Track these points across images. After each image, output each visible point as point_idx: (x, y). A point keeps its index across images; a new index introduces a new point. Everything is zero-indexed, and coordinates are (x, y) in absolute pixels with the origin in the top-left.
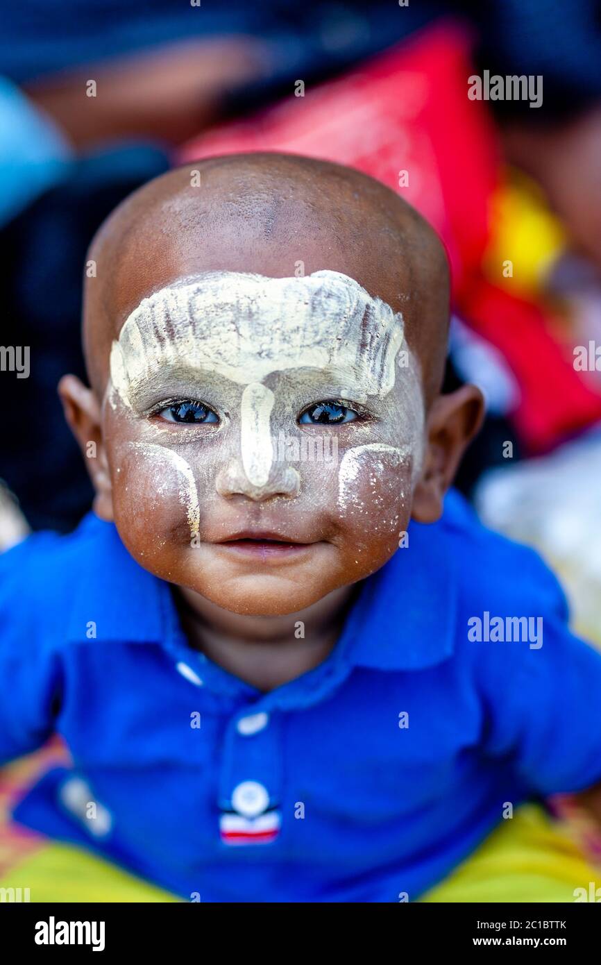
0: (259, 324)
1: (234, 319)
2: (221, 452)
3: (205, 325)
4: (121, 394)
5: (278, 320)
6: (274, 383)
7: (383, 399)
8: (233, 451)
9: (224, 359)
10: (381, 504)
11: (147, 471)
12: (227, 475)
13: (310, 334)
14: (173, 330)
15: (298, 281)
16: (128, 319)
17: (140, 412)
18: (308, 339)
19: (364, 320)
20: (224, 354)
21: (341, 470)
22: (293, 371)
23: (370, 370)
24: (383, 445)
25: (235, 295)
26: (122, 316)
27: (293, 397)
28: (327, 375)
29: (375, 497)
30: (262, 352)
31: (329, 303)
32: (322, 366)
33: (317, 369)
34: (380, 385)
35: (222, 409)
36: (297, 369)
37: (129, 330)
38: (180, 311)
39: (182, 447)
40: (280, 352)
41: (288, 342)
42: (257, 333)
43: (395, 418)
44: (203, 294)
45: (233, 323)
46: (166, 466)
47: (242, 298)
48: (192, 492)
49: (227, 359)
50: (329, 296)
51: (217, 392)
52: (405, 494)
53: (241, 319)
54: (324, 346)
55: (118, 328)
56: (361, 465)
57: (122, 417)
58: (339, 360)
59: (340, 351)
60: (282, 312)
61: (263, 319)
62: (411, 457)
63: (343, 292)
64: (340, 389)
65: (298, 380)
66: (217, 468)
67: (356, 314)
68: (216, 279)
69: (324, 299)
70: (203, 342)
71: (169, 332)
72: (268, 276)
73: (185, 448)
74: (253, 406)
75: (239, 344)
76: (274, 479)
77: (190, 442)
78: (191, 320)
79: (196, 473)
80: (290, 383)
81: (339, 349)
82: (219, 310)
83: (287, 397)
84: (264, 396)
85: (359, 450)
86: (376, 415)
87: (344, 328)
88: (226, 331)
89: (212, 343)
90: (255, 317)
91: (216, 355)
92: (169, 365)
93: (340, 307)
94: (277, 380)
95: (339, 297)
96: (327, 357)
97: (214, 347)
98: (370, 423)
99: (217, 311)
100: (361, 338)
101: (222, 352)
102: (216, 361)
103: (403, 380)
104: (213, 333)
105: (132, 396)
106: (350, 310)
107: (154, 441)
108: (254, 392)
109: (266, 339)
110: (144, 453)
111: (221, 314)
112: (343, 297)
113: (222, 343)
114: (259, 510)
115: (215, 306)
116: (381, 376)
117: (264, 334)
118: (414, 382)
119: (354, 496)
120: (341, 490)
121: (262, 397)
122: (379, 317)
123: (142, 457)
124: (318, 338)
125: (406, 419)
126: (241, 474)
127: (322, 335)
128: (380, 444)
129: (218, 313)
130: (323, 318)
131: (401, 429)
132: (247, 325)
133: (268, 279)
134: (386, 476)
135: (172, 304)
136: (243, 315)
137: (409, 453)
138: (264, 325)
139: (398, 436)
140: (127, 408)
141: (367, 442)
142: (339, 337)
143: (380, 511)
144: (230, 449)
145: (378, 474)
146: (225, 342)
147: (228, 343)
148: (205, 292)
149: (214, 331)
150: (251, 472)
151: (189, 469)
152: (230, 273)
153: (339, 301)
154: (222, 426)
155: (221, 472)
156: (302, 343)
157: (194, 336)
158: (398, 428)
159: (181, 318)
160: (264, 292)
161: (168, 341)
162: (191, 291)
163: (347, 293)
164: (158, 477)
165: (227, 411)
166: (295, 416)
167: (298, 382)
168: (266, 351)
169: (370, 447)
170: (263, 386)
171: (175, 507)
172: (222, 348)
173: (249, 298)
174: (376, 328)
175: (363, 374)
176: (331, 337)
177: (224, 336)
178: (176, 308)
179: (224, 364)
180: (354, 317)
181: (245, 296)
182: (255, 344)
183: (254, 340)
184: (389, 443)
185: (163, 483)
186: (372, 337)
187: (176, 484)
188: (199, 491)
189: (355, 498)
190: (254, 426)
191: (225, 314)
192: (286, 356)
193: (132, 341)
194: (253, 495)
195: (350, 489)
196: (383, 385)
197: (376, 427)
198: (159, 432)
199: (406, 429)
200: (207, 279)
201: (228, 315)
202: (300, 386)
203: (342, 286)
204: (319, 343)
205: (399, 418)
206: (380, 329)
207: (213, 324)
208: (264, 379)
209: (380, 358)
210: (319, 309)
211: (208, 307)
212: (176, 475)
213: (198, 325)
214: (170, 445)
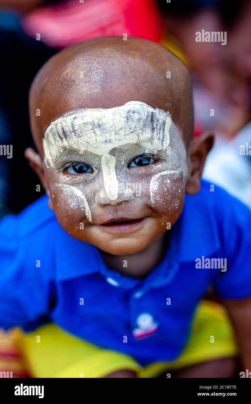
0: (104, 129)
1: (92, 128)
2: (95, 185)
3: (80, 132)
4: (50, 162)
5: (112, 126)
6: (114, 153)
7: (165, 151)
8: (101, 185)
9: (90, 145)
10: (170, 198)
11: (65, 198)
12: (100, 196)
13: (128, 130)
14: (66, 134)
15: (119, 109)
16: (47, 130)
17: (58, 169)
18: (127, 132)
19: (151, 119)
20: (90, 143)
21: (150, 187)
22: (122, 146)
23: (157, 139)
24: (168, 171)
25: (91, 118)
26: (44, 129)
27: (124, 157)
28: (138, 145)
29: (167, 196)
30: (107, 141)
31: (134, 115)
32: (135, 142)
33: (133, 144)
34: (162, 145)
35: (93, 166)
36: (124, 145)
37: (48, 134)
38: (68, 127)
39: (78, 185)
40: (115, 139)
41: (118, 134)
42: (103, 132)
43: (172, 158)
44: (77, 119)
45: (92, 129)
46: (73, 195)
47: (95, 119)
48: (86, 204)
49: (92, 145)
50: (134, 112)
51: (90, 159)
52: (181, 190)
53: (95, 128)
54: (135, 133)
55: (44, 133)
56: (159, 183)
57: (51, 172)
58: (142, 138)
59: (143, 134)
60: (113, 122)
61: (105, 126)
62: (182, 173)
63: (140, 109)
64: (144, 150)
65: (125, 150)
66: (95, 192)
67: (147, 117)
68: (82, 112)
69: (131, 114)
70: (80, 139)
71: (64, 135)
72: (105, 108)
73: (79, 186)
74: (107, 164)
75: (96, 138)
76: (120, 196)
77: (81, 182)
78: (73, 130)
79: (86, 196)
80: (122, 151)
81: (142, 133)
82: (85, 125)
83: (121, 158)
84: (111, 159)
85: (158, 176)
86: (163, 158)
87: (143, 124)
88: (90, 133)
89: (84, 139)
90: (102, 126)
91: (87, 144)
92: (67, 149)
93: (139, 116)
94: (116, 151)
95: (138, 112)
96: (137, 137)
97: (85, 140)
98: (161, 163)
99: (84, 126)
100: (151, 126)
101: (89, 142)
102: (87, 146)
103: (173, 140)
104: (83, 134)
105: (54, 163)
106: (144, 116)
107: (66, 183)
108: (106, 158)
109: (108, 135)
110: (63, 189)
111: (86, 127)
112: (140, 112)
113: (88, 138)
114: (117, 209)
115: (83, 124)
116: (163, 140)
117: (107, 133)
118: (178, 139)
119: (157, 197)
120: (151, 196)
121: (110, 159)
122: (159, 116)
123: (62, 191)
124: (132, 130)
125: (177, 157)
126: (105, 196)
127: (133, 129)
128: (167, 171)
129: (85, 126)
130: (132, 122)
131: (176, 162)
132: (99, 130)
133: (105, 109)
134: (171, 185)
135: (64, 124)
136: (96, 126)
137: (181, 171)
138: (106, 129)
139: (175, 165)
140: (53, 168)
141: (161, 171)
142: (141, 128)
143: (170, 201)
144: (99, 184)
145: (168, 185)
146: (90, 138)
147: (91, 138)
148: (78, 118)
149: (84, 134)
150: (109, 194)
151: (83, 195)
152: (88, 109)
153: (139, 114)
154: (95, 173)
155: (97, 194)
156: (124, 134)
157: (76, 137)
158: (174, 162)
159: (69, 130)
160: (104, 115)
161: (64, 139)
162: (72, 118)
163: (142, 110)
164: (70, 200)
165: (96, 167)
166: (126, 165)
167: (126, 150)
168: (108, 140)
169: (163, 173)
170: (109, 155)
171: (80, 212)
172: (89, 140)
173: (98, 119)
174: (158, 121)
175: (154, 142)
176: (137, 129)
177: (89, 136)
178: (66, 126)
179: (90, 147)
180: (146, 119)
181: (96, 118)
182: (103, 137)
183: (102, 136)
184: (171, 169)
185: (73, 203)
186: (157, 125)
187: (78, 202)
188: (88, 204)
189: (158, 198)
190: (108, 173)
191: (88, 126)
192: (118, 140)
193: (50, 139)
194: (112, 204)
195: (155, 194)
196: (164, 144)
197: (164, 164)
198: (67, 179)
199: (178, 161)
200: (78, 112)
201: (89, 127)
202: (127, 152)
203: (139, 107)
204: (132, 132)
205: (174, 157)
206: (160, 121)
207: (83, 131)
208: (110, 152)
209: (162, 133)
210: (130, 119)
211: (80, 124)
212: (78, 198)
213: (76, 132)
214: (73, 184)
